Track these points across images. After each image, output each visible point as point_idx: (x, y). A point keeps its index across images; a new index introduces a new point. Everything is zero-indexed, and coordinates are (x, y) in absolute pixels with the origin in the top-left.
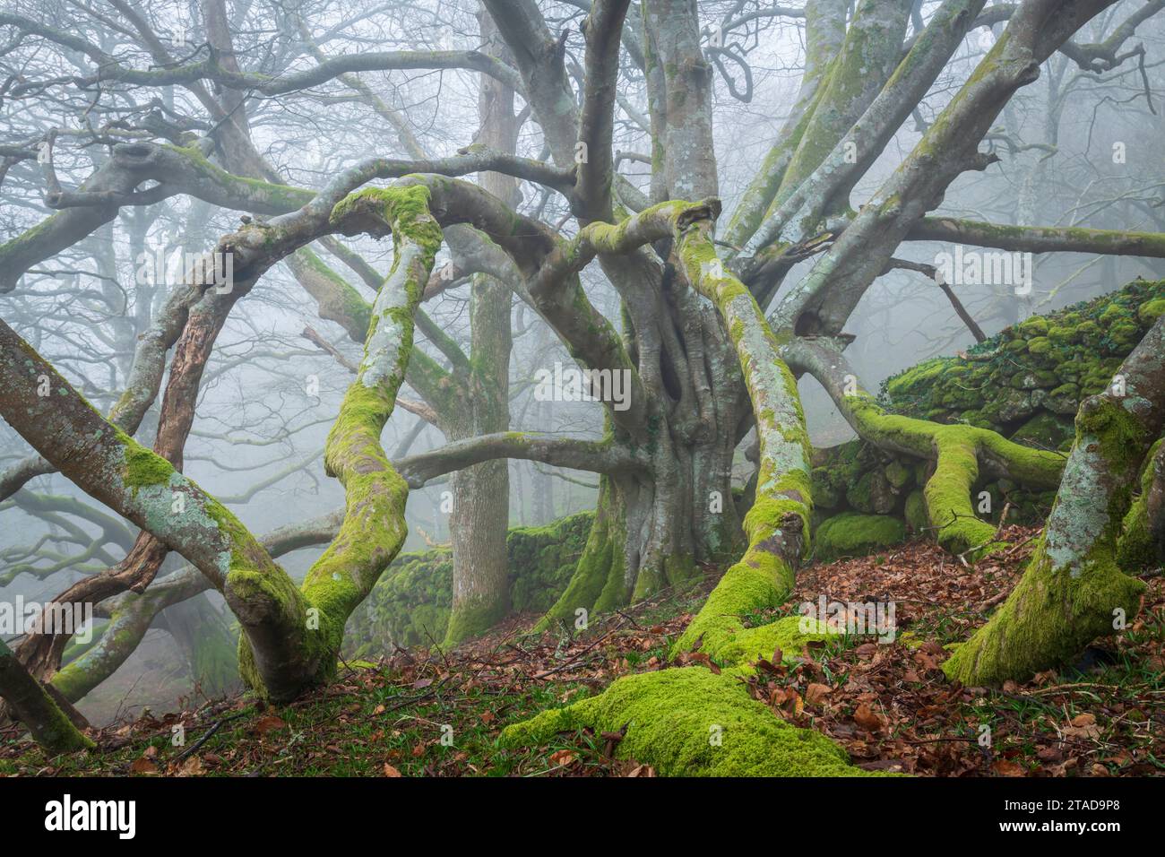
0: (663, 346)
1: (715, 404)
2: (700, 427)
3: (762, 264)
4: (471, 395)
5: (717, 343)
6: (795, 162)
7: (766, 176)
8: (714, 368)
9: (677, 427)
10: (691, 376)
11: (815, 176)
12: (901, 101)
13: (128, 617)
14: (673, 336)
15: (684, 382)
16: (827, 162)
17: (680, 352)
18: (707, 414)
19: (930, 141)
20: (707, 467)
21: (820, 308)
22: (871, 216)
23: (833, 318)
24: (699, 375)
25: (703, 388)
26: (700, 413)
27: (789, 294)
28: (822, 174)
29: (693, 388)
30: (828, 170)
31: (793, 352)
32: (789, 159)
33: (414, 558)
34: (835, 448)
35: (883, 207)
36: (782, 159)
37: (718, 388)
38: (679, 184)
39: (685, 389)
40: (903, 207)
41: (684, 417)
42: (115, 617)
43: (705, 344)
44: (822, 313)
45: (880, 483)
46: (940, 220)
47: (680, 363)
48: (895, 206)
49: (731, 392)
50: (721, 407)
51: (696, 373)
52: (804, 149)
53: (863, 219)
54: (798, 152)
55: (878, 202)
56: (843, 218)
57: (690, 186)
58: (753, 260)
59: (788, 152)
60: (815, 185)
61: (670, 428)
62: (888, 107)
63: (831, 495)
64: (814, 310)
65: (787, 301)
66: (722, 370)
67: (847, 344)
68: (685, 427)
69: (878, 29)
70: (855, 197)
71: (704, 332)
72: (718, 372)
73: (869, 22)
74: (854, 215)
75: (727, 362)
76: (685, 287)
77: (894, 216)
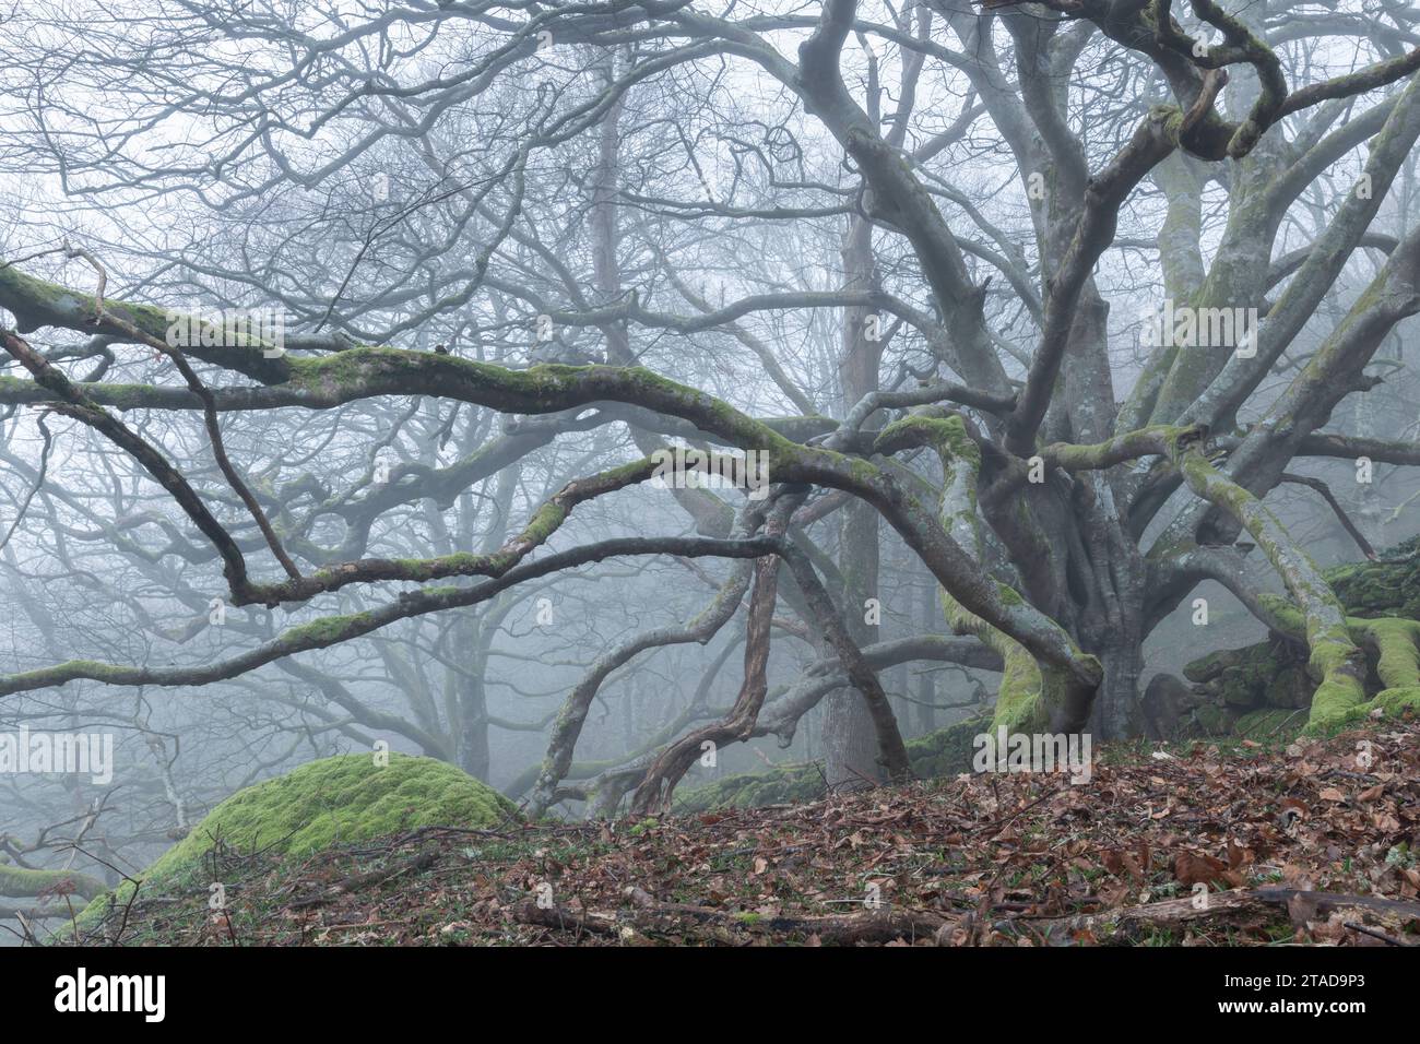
0: (1069, 554)
1: (1121, 608)
2: (1109, 630)
3: (1157, 479)
4: (844, 607)
5: (1122, 552)
6: (1168, 384)
7: (1139, 398)
8: (1119, 575)
9: (1086, 631)
10: (1097, 582)
11: (1203, 398)
12: (1284, 330)
13: (603, 797)
14: (1079, 545)
15: (1090, 589)
16: (1214, 385)
17: (1086, 561)
18: (1114, 618)
19: (1319, 366)
20: (1116, 668)
21: (1217, 519)
22: (1264, 434)
23: (1228, 528)
24: (1105, 582)
25: (1109, 593)
26: (1106, 617)
27: (1187, 506)
28: (1210, 396)
29: (1100, 594)
30: (1216, 393)
31: (1198, 559)
32: (1161, 381)
33: (753, 779)
34: (1244, 649)
35: (1276, 425)
36: (1154, 382)
37: (1124, 594)
38: (1082, 407)
39: (1091, 595)
40: (1295, 425)
41: (1092, 622)
42: (591, 798)
43: (1110, 551)
44: (1218, 524)
45: (1300, 679)
46: (1326, 437)
47: (1087, 570)
48: (1288, 424)
49: (1137, 598)
50: (1127, 612)
51: (1102, 580)
52: (1179, 372)
53: (1256, 437)
54: (1171, 374)
55: (1270, 421)
56: (1231, 436)
57: (1091, 409)
58: (1148, 475)
59: (1160, 375)
60: (1204, 406)
61: (1078, 631)
62: (1272, 335)
63: (1247, 692)
64: (1211, 521)
65: (1186, 512)
66: (1128, 577)
67: (1247, 552)
68: (1092, 631)
69: (1243, 262)
70: (1242, 418)
71: (1109, 543)
72: (1123, 576)
73: (1234, 256)
74: (1243, 434)
75: (1132, 569)
76: (1093, 500)
77: (1288, 434)
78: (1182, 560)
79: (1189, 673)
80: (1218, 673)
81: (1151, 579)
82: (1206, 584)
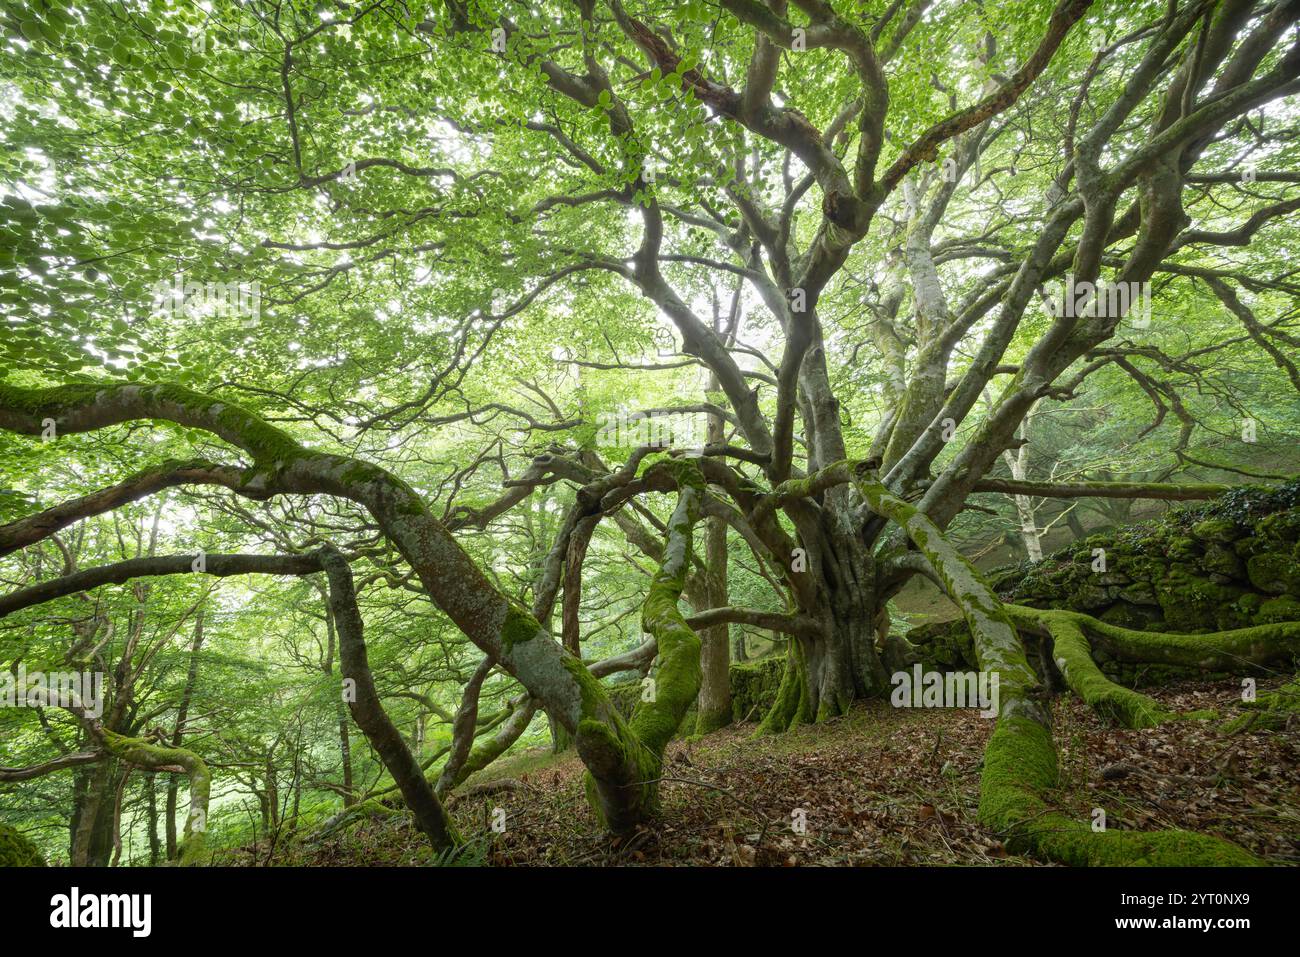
0: (823, 556)
1: (860, 592)
2: (852, 607)
5: (859, 556)
6: (887, 452)
8: (857, 570)
9: (837, 606)
10: (842, 574)
12: (955, 413)
14: (829, 550)
15: (839, 579)
17: (834, 560)
18: (855, 599)
20: (859, 633)
22: (948, 477)
24: (847, 574)
25: (851, 582)
26: (850, 598)
28: (910, 456)
29: (845, 582)
30: (915, 453)
31: (909, 560)
35: (955, 472)
37: (861, 583)
39: (840, 583)
40: (969, 472)
41: (841, 601)
47: (835, 567)
48: (963, 471)
49: (870, 585)
50: (864, 594)
53: (942, 480)
55: (952, 469)
56: (928, 481)
60: (906, 462)
61: (832, 607)
66: (863, 571)
68: (842, 607)
69: (928, 379)
70: (933, 469)
71: (849, 548)
72: (860, 572)
73: (923, 376)
74: (934, 479)
75: (866, 565)
76: (835, 521)
77: (964, 477)
78: (898, 561)
79: (909, 636)
80: (929, 640)
81: (879, 572)
82: (916, 577)
